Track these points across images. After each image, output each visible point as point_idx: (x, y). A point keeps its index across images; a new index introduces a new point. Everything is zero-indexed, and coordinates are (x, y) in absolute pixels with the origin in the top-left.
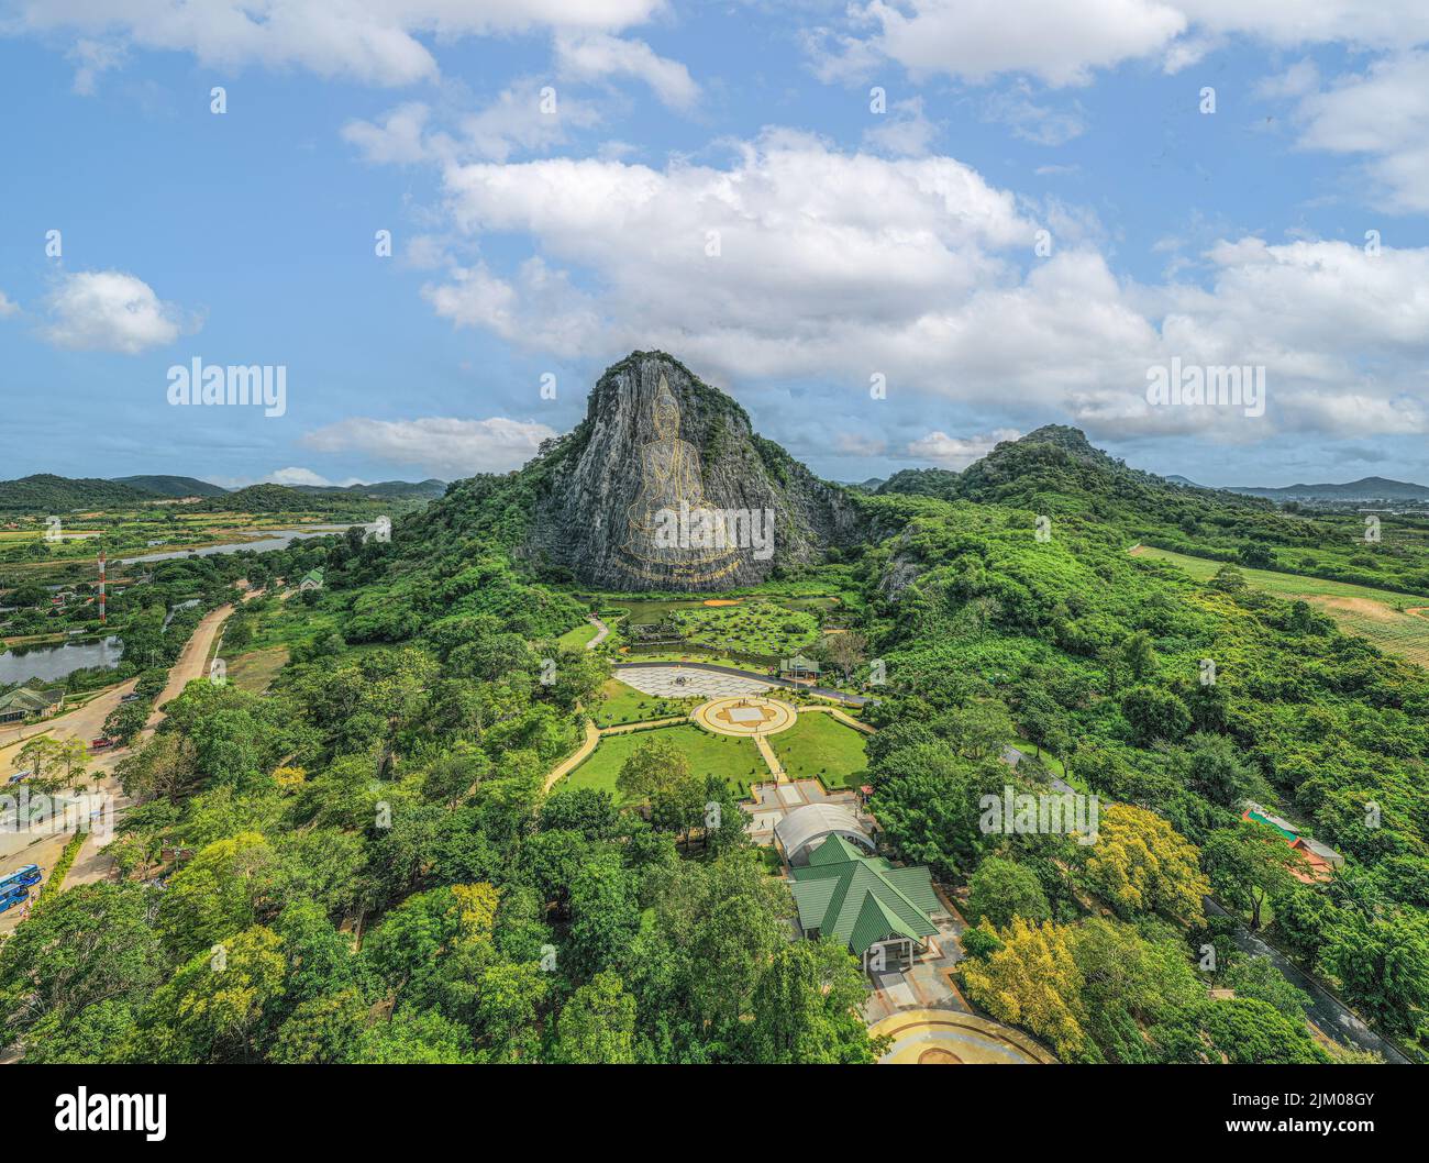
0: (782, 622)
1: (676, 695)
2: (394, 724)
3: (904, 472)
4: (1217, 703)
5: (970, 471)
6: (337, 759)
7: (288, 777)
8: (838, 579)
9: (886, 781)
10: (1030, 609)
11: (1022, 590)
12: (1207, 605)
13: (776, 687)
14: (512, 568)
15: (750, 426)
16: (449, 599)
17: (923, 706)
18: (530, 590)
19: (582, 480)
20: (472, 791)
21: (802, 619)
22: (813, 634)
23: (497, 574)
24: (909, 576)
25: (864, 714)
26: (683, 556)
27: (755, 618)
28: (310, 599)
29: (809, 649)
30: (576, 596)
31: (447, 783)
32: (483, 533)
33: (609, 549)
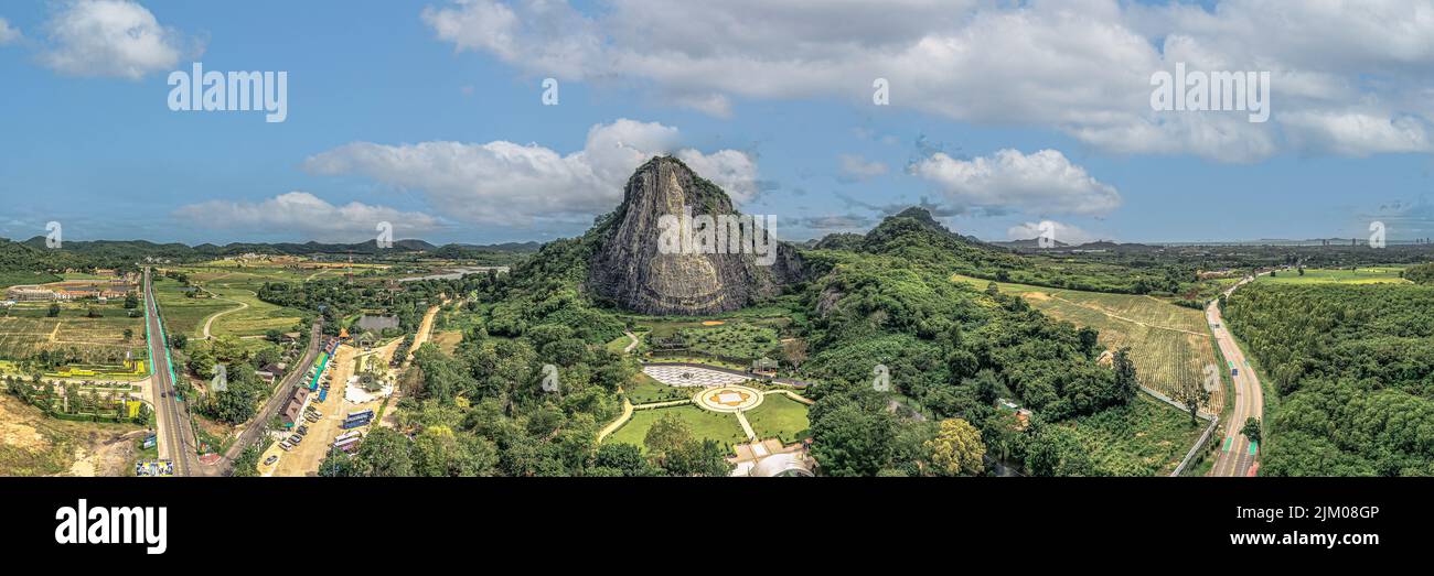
0: (754, 335)
1: (683, 385)
2: (512, 385)
3: (831, 236)
4: (988, 353)
5: (870, 235)
6: (484, 398)
7: (462, 402)
8: (790, 305)
9: (821, 434)
10: (903, 316)
11: (898, 304)
12: (984, 303)
13: (750, 379)
14: (578, 297)
15: (731, 205)
16: (542, 315)
17: (843, 382)
18: (589, 312)
19: (621, 242)
20: (555, 434)
21: (767, 333)
22: (774, 342)
23: (569, 301)
24: (834, 301)
25: (807, 393)
26: (688, 292)
27: (736, 333)
28: (471, 307)
29: (773, 352)
30: (617, 317)
31: (541, 426)
32: (561, 275)
33: (639, 287)
